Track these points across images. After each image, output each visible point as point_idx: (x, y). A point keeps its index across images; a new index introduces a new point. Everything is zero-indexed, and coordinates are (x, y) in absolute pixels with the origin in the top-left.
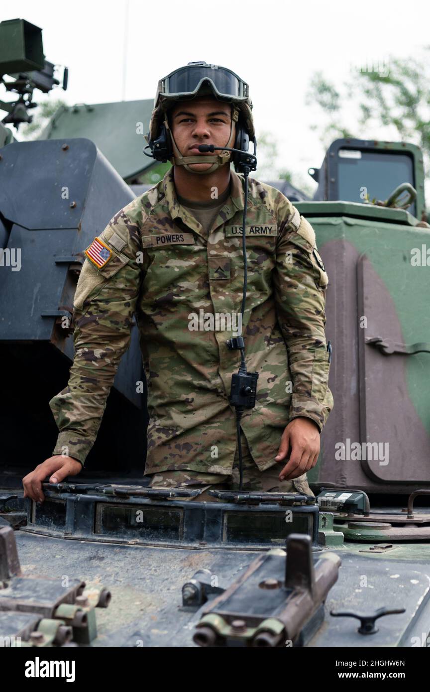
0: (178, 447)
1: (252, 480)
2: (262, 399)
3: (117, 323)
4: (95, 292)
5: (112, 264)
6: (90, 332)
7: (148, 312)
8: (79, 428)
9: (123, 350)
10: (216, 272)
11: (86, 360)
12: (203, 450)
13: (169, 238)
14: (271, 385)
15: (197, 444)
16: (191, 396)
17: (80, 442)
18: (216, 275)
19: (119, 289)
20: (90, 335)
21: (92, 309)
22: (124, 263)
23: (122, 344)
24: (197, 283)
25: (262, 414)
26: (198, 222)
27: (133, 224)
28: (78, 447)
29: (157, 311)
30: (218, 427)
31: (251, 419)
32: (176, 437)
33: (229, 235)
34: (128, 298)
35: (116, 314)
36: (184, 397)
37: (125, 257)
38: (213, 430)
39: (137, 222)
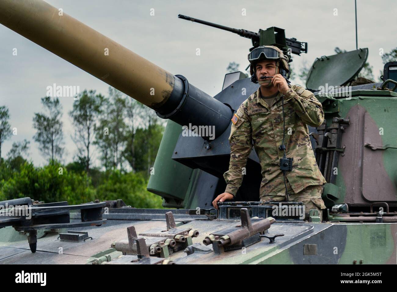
0: (267, 187)
1: (295, 199)
2: (296, 167)
3: (243, 144)
4: (235, 133)
5: (239, 122)
6: (233, 148)
7: (255, 138)
8: (232, 183)
9: (247, 154)
10: (274, 120)
11: (233, 158)
12: (275, 188)
13: (257, 111)
14: (300, 162)
15: (273, 185)
16: (270, 168)
17: (232, 187)
18: (275, 121)
19: (242, 131)
20: (234, 149)
21: (234, 140)
22: (243, 121)
23: (247, 151)
24: (269, 125)
25: (295, 172)
26: (267, 104)
27: (245, 107)
28: (232, 189)
29: (257, 137)
30: (280, 178)
31: (291, 174)
32: (266, 184)
33: (279, 106)
34: (246, 134)
35: (242, 141)
36: (268, 169)
37: (243, 119)
38: (278, 180)
39: (246, 106)
